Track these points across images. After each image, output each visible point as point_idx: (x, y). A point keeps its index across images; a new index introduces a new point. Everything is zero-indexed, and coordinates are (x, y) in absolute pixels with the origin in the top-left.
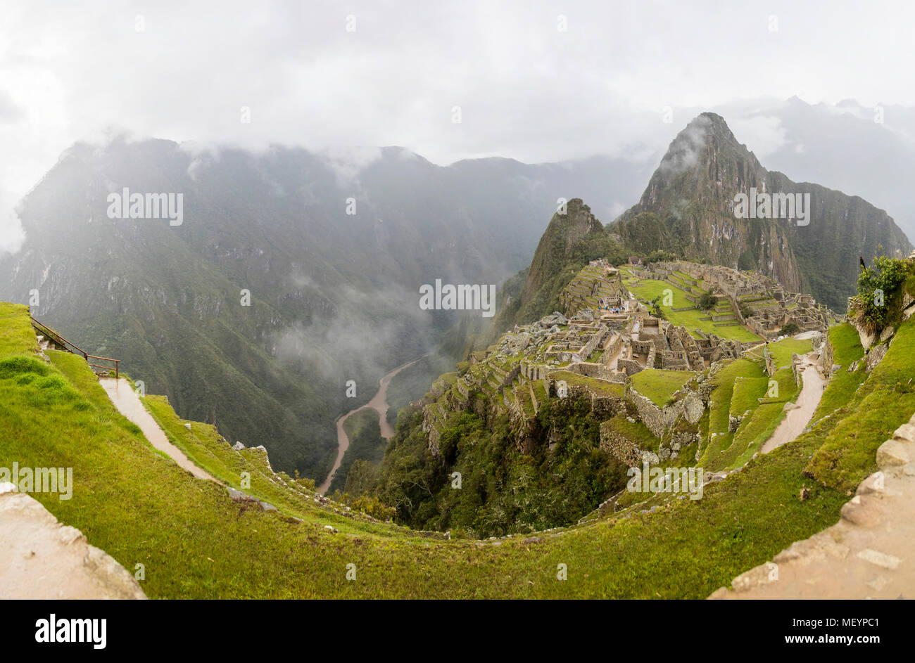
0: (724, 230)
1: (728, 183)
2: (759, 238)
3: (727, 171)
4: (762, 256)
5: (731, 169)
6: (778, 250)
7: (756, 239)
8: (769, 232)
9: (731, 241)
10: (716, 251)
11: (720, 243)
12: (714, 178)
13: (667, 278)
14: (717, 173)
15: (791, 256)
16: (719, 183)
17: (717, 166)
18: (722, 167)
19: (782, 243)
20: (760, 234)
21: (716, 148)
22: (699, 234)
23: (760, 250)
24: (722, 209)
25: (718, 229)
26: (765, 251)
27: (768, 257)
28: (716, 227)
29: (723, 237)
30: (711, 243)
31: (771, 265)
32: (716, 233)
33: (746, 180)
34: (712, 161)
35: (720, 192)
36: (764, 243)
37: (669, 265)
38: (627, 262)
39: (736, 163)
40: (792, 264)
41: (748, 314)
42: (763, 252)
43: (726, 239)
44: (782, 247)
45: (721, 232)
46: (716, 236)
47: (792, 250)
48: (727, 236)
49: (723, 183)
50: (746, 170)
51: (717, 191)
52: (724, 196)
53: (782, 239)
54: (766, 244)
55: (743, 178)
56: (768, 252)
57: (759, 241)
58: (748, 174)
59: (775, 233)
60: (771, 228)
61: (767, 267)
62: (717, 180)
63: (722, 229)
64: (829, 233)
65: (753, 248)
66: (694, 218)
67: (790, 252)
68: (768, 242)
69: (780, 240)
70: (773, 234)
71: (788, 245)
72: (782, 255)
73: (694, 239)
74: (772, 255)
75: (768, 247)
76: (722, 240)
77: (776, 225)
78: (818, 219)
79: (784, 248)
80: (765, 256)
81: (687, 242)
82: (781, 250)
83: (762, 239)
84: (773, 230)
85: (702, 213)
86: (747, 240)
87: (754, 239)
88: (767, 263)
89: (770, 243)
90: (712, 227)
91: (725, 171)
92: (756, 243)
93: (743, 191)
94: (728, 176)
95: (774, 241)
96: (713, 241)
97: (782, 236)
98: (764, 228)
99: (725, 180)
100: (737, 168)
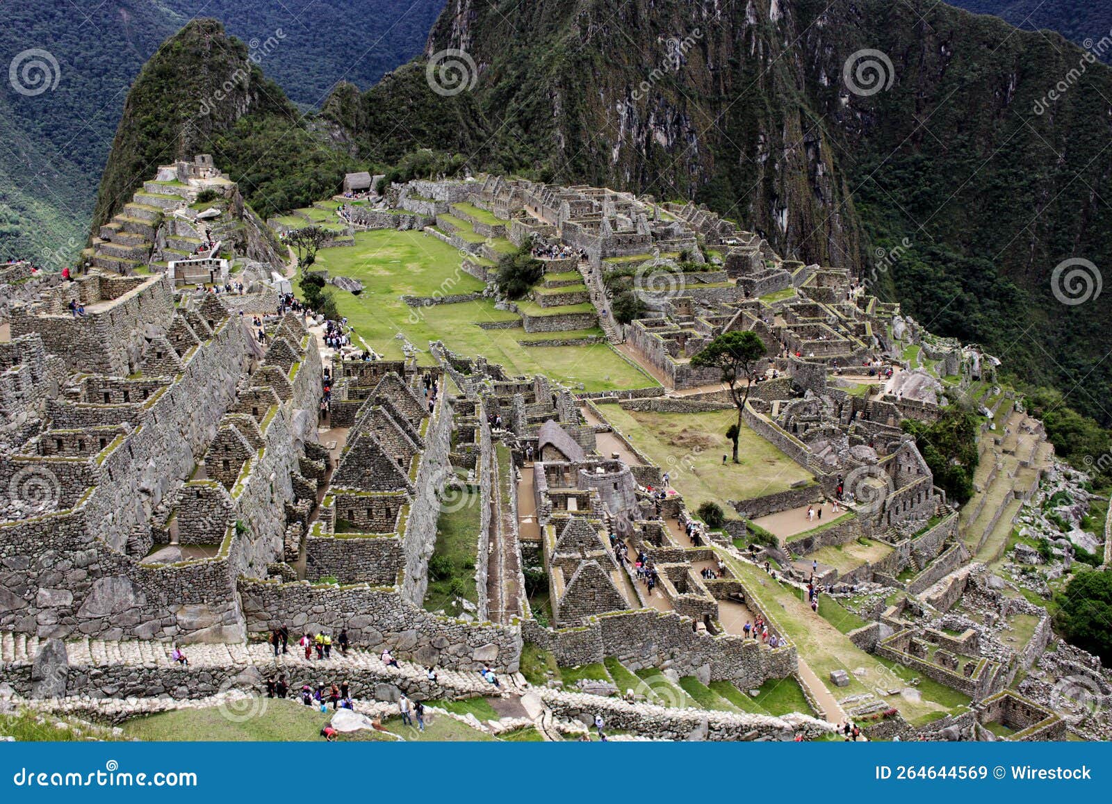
0: (652, 121)
2: (752, 144)
4: (758, 195)
6: (803, 178)
7: (744, 148)
8: (781, 127)
9: (671, 149)
11: (641, 156)
13: (434, 224)
15: (842, 193)
19: (817, 160)
20: (754, 134)
22: (576, 129)
23: (755, 177)
24: (648, 59)
25: (636, 117)
26: (768, 181)
27: (774, 196)
28: (630, 111)
29: (648, 138)
30: (615, 152)
31: (783, 220)
32: (629, 126)
35: (644, 13)
36: (764, 158)
37: (440, 188)
38: (340, 190)
40: (845, 220)
41: (628, 311)
42: (759, 183)
43: (658, 145)
44: (816, 170)
45: (644, 125)
46: (628, 137)
47: (845, 181)
48: (660, 138)
51: (634, 7)
52: (653, 24)
53: (817, 152)
54: (770, 162)
56: (776, 184)
57: (752, 152)
59: (799, 132)
60: (787, 119)
61: (772, 224)
63: (648, 117)
64: (956, 138)
65: (732, 171)
66: (565, 83)
67: (840, 185)
68: (776, 156)
69: (811, 151)
70: (793, 134)
71: (835, 167)
72: (817, 191)
73: (563, 142)
74: (788, 192)
75: (775, 170)
76: (647, 147)
77: (801, 110)
78: (926, 100)
79: (820, 173)
80: (765, 195)
81: (546, 148)
82: (812, 179)
83: (760, 147)
84: (793, 123)
85: (589, 70)
86: (718, 150)
87: (738, 147)
88: (771, 213)
89: (783, 159)
90: (618, 111)
92: (742, 159)
93: (709, 11)
95: (793, 152)
96: (620, 150)
97: (817, 142)
98: (767, 115)
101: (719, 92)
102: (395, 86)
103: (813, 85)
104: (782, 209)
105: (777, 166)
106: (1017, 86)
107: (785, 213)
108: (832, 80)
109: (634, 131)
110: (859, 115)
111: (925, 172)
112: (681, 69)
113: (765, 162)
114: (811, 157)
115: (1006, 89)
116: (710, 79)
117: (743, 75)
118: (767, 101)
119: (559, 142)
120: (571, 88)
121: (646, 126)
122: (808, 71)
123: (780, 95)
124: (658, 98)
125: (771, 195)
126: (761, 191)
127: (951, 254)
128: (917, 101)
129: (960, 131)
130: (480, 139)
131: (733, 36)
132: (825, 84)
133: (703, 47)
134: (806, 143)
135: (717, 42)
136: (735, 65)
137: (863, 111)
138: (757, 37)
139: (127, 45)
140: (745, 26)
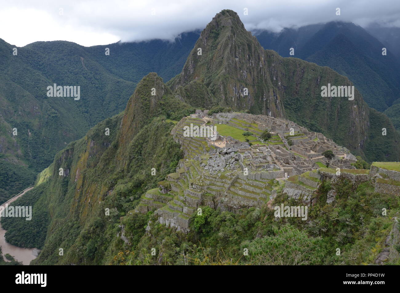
1: (242, 59)
3: (241, 51)
4: (264, 108)
5: (244, 49)
6: (274, 104)
8: (269, 92)
10: (236, 104)
11: (238, 100)
12: (234, 55)
14: (235, 52)
15: (282, 107)
16: (237, 59)
17: (235, 48)
18: (239, 48)
19: (277, 99)
20: (263, 93)
21: (234, 34)
22: (226, 94)
23: (263, 104)
24: (239, 76)
25: (237, 90)
26: (266, 105)
27: (268, 108)
29: (239, 95)
30: (233, 99)
32: (236, 93)
33: (253, 56)
34: (232, 44)
35: (238, 65)
36: (265, 99)
39: (246, 45)
40: (283, 113)
44: (277, 102)
45: (238, 92)
47: (283, 104)
49: (240, 59)
50: (253, 50)
51: (236, 64)
52: (240, 68)
53: (277, 97)
54: (267, 100)
55: (252, 55)
56: (268, 106)
57: (262, 98)
58: (255, 52)
59: (273, 93)
60: (270, 90)
62: (236, 57)
63: (240, 90)
64: (306, 93)
65: (258, 102)
66: (223, 83)
67: (282, 105)
68: (268, 99)
69: (275, 97)
70: (271, 93)
71: (280, 101)
72: (277, 107)
73: (224, 97)
74: (271, 107)
75: (268, 102)
76: (239, 97)
77: (273, 87)
78: (299, 83)
79: (278, 102)
80: (266, 108)
81: (220, 99)
82: (276, 104)
83: (264, 97)
84: (271, 90)
85: (228, 80)
86: (254, 97)
87: (259, 97)
88: (267, 112)
89: (269, 99)
90: (233, 89)
91: (240, 51)
92: (260, 100)
93: (252, 64)
94: (242, 54)
95: (272, 98)
96: (234, 98)
97: (277, 95)
98: (266, 89)
99: (241, 57)
100: (247, 49)
101: (254, 84)
102: (191, 86)
103: (272, 80)
105: (268, 101)
106: (320, 80)
107: (270, 112)
108: (276, 79)
109: (237, 94)
111: (299, 101)
112: (246, 78)
113: (266, 100)
114: (275, 99)
115: (317, 81)
116: (252, 80)
117: (260, 79)
118: (266, 86)
119: (223, 98)
121: (239, 92)
122: (271, 76)
123: (268, 84)
125: (267, 108)
126: (265, 107)
127: (307, 121)
128: (297, 84)
129: (307, 91)
130: (209, 98)
131: (257, 70)
132: (275, 79)
133: (251, 73)
134: (274, 95)
135: (254, 72)
136: (258, 77)
137: (284, 86)
138: (263, 70)
139: (83, 67)
140: (259, 67)
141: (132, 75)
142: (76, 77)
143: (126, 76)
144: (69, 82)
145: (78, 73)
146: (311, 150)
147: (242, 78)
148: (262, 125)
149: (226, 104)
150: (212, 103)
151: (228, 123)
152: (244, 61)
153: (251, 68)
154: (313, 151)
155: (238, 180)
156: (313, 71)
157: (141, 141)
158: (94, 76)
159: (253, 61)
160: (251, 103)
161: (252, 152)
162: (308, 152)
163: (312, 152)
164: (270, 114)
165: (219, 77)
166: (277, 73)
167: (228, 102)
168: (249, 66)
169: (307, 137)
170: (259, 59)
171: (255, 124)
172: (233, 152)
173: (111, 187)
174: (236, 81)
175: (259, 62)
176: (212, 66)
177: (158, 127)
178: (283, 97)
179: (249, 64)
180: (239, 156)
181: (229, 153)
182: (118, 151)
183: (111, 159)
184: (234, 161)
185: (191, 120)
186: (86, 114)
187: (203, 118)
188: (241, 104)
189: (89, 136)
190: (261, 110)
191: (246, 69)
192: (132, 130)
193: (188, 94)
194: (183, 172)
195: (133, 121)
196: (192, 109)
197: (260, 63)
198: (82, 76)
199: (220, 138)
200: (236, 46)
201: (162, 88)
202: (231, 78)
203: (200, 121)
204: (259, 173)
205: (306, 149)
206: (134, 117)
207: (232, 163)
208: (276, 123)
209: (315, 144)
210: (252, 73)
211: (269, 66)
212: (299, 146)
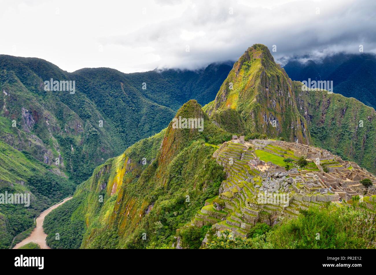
1: (272, 90)
2: (290, 124)
4: (292, 136)
5: (273, 80)
6: (301, 132)
7: (288, 125)
8: (296, 121)
10: (265, 131)
11: (267, 127)
12: (264, 85)
14: (266, 83)
15: (309, 135)
16: (267, 90)
18: (269, 79)
19: (304, 128)
20: (291, 122)
22: (257, 122)
23: (291, 132)
24: (269, 105)
26: (294, 133)
27: (295, 136)
28: (266, 118)
29: (269, 123)
32: (265, 120)
33: (282, 87)
35: (268, 95)
36: (293, 127)
39: (276, 76)
40: (309, 141)
44: (303, 130)
45: (268, 120)
46: (265, 123)
49: (270, 89)
50: (282, 81)
51: (266, 94)
52: (270, 97)
53: (303, 126)
54: (294, 129)
56: (295, 133)
57: (290, 126)
58: (283, 83)
59: (300, 121)
60: (297, 119)
62: (266, 87)
63: (269, 118)
64: (332, 122)
65: (286, 130)
66: (254, 111)
67: (308, 133)
68: (295, 127)
69: (302, 126)
70: (298, 122)
71: (307, 129)
72: (304, 135)
74: (298, 135)
75: (295, 130)
76: (268, 125)
77: (300, 116)
78: (324, 113)
79: (304, 131)
80: (293, 136)
81: (251, 126)
82: (303, 132)
83: (292, 125)
84: (299, 119)
85: (258, 108)
86: (282, 125)
87: (287, 125)
88: (294, 140)
89: (297, 128)
90: (264, 117)
91: (270, 82)
92: (288, 128)
93: (280, 94)
94: (272, 85)
95: (299, 126)
96: (264, 126)
97: (303, 124)
98: (293, 118)
99: (271, 87)
100: (277, 80)
101: (283, 112)
102: (226, 113)
103: (299, 110)
104: (297, 139)
105: (296, 129)
108: (303, 108)
109: (266, 121)
110: (309, 116)
111: (325, 130)
112: (275, 107)
113: (293, 128)
114: (302, 127)
115: (343, 111)
116: (281, 109)
117: (288, 109)
118: (293, 115)
119: (254, 125)
120: (255, 112)
122: (297, 106)
123: (296, 113)
124: (271, 114)
128: (323, 113)
129: (333, 120)
130: (242, 125)
131: (286, 100)
132: (301, 109)
133: (279, 102)
134: (301, 124)
135: (282, 101)
136: (286, 106)
137: (310, 115)
138: (291, 100)
139: (122, 91)
140: (288, 97)
141: (165, 100)
142: (115, 100)
143: (160, 101)
144: (109, 104)
145: (117, 97)
146: (347, 177)
147: (272, 107)
148: (298, 152)
149: (257, 131)
150: (244, 130)
151: (263, 149)
152: (273, 91)
153: (280, 98)
154: (348, 178)
155: (294, 202)
156: (339, 101)
157: (181, 162)
158: (131, 100)
159: (282, 92)
160: (279, 131)
161: (302, 177)
162: (345, 180)
163: (348, 180)
164: (297, 141)
165: (251, 106)
166: (303, 104)
167: (259, 129)
168: (278, 96)
169: (342, 165)
170: (288, 89)
171: (290, 151)
172: (284, 176)
173: (152, 202)
174: (266, 110)
175: (287, 92)
176: (243, 94)
177: (198, 150)
178: (309, 126)
179: (278, 94)
180: (292, 180)
181: (281, 177)
182: (158, 169)
183: (151, 176)
184: (287, 185)
185: (234, 145)
186: (123, 134)
187: (245, 144)
188: (270, 131)
189: (127, 154)
190: (288, 137)
191: (275, 99)
192: (172, 151)
193: (223, 120)
194: (236, 192)
195: (173, 143)
196: (228, 135)
197: (288, 94)
198: (121, 99)
199: (261, 163)
200: (266, 78)
201: (201, 114)
202: (262, 106)
203: (242, 146)
204: (315, 196)
205: (342, 176)
206: (174, 140)
207: (286, 186)
208: (311, 151)
209: (351, 173)
210: (281, 102)
211: (296, 96)
212: (335, 174)
